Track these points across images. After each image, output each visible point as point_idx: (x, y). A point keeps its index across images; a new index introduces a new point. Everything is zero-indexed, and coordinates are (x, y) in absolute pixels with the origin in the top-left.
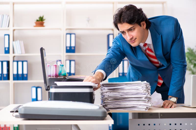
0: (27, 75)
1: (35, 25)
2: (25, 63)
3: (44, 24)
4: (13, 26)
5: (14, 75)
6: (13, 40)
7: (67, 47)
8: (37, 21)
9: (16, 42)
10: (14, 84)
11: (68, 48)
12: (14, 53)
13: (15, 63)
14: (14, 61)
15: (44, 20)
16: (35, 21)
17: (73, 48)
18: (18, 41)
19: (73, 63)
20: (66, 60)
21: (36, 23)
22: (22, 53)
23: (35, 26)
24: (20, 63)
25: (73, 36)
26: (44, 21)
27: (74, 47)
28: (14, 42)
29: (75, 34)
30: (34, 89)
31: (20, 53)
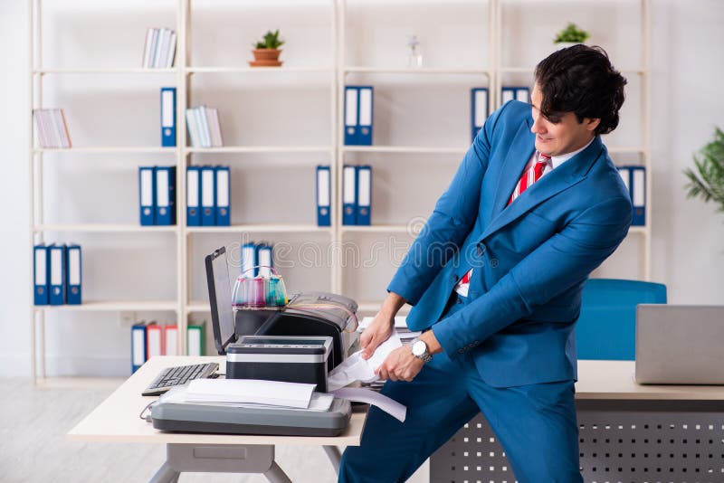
0: (228, 209)
1: (252, 58)
2: (223, 176)
3: (281, 58)
4: (188, 64)
5: (188, 209)
6: (188, 106)
7: (346, 128)
8: (260, 46)
9: (197, 111)
10: (189, 237)
11: (351, 131)
12: (189, 143)
13: (193, 175)
14: (189, 168)
15: (280, 44)
16: (254, 48)
17: (365, 131)
18: (202, 109)
19: (364, 175)
20: (345, 166)
21: (255, 53)
22: (212, 146)
23: (253, 64)
24: (208, 175)
25: (366, 94)
26: (279, 48)
27: (370, 128)
28: (190, 112)
29: (370, 88)
30: (249, 252)
31: (209, 144)
